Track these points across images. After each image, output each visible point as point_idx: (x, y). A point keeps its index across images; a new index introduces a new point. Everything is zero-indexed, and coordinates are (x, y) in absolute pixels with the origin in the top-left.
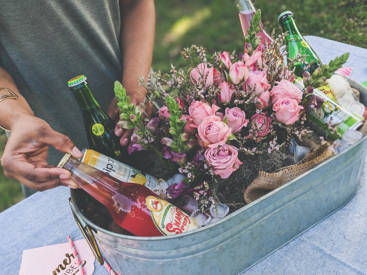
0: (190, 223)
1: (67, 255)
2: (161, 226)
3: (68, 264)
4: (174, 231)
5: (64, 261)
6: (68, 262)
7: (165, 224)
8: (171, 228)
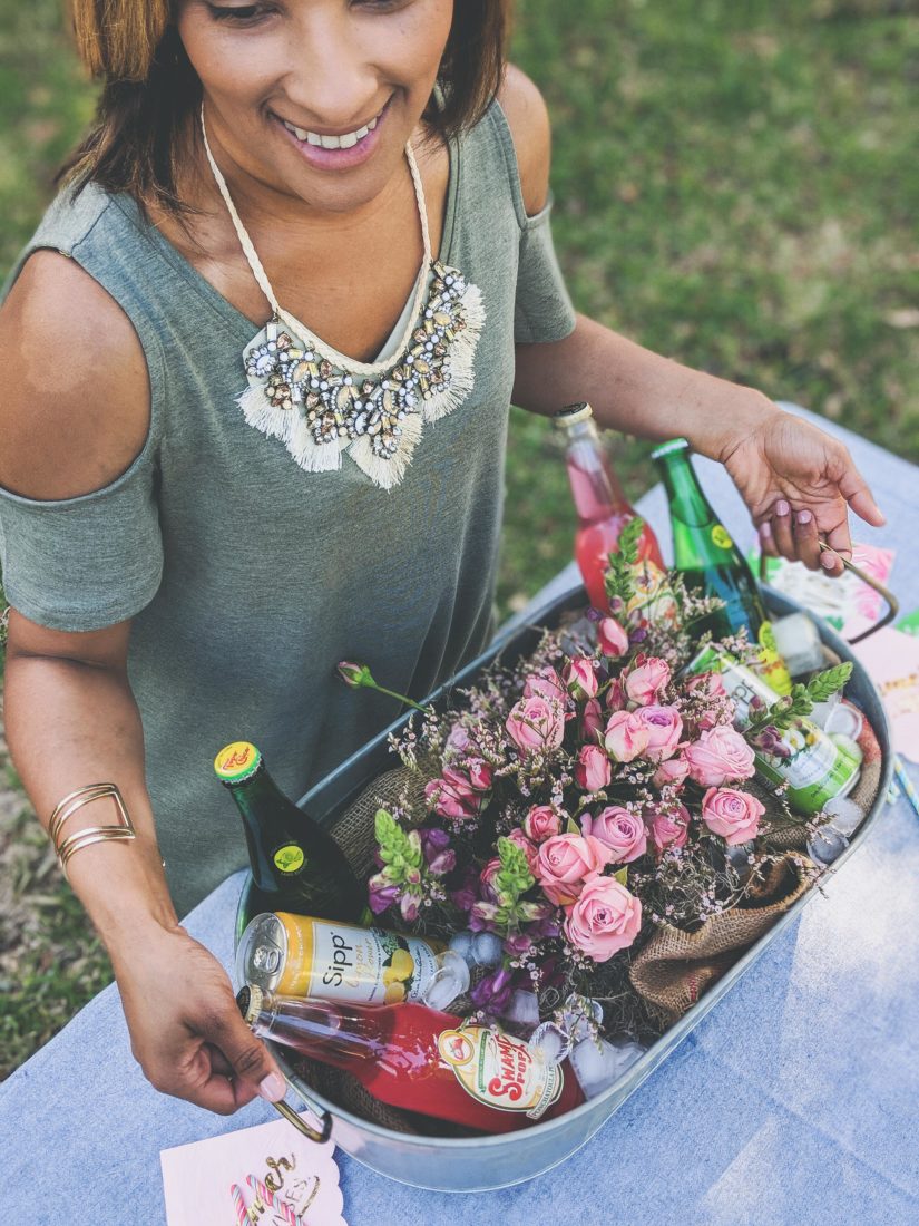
0: (530, 1061)
1: (271, 1162)
2: (478, 1091)
3: (280, 1188)
4: (505, 1091)
5: (267, 1178)
6: (277, 1182)
7: (486, 1083)
8: (498, 1087)
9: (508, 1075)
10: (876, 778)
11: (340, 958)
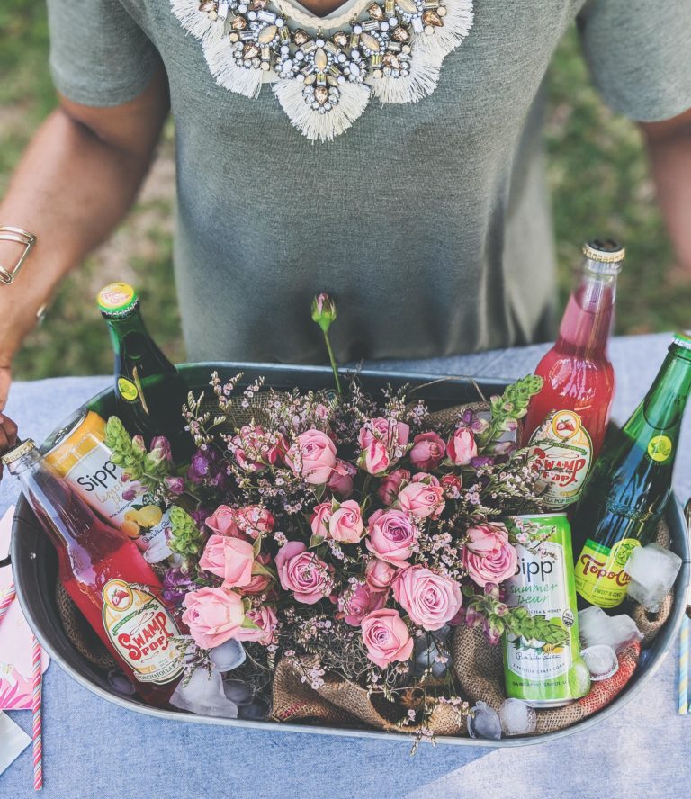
8: (127, 641)
9: (139, 641)
10: (569, 720)
11: (101, 476)
